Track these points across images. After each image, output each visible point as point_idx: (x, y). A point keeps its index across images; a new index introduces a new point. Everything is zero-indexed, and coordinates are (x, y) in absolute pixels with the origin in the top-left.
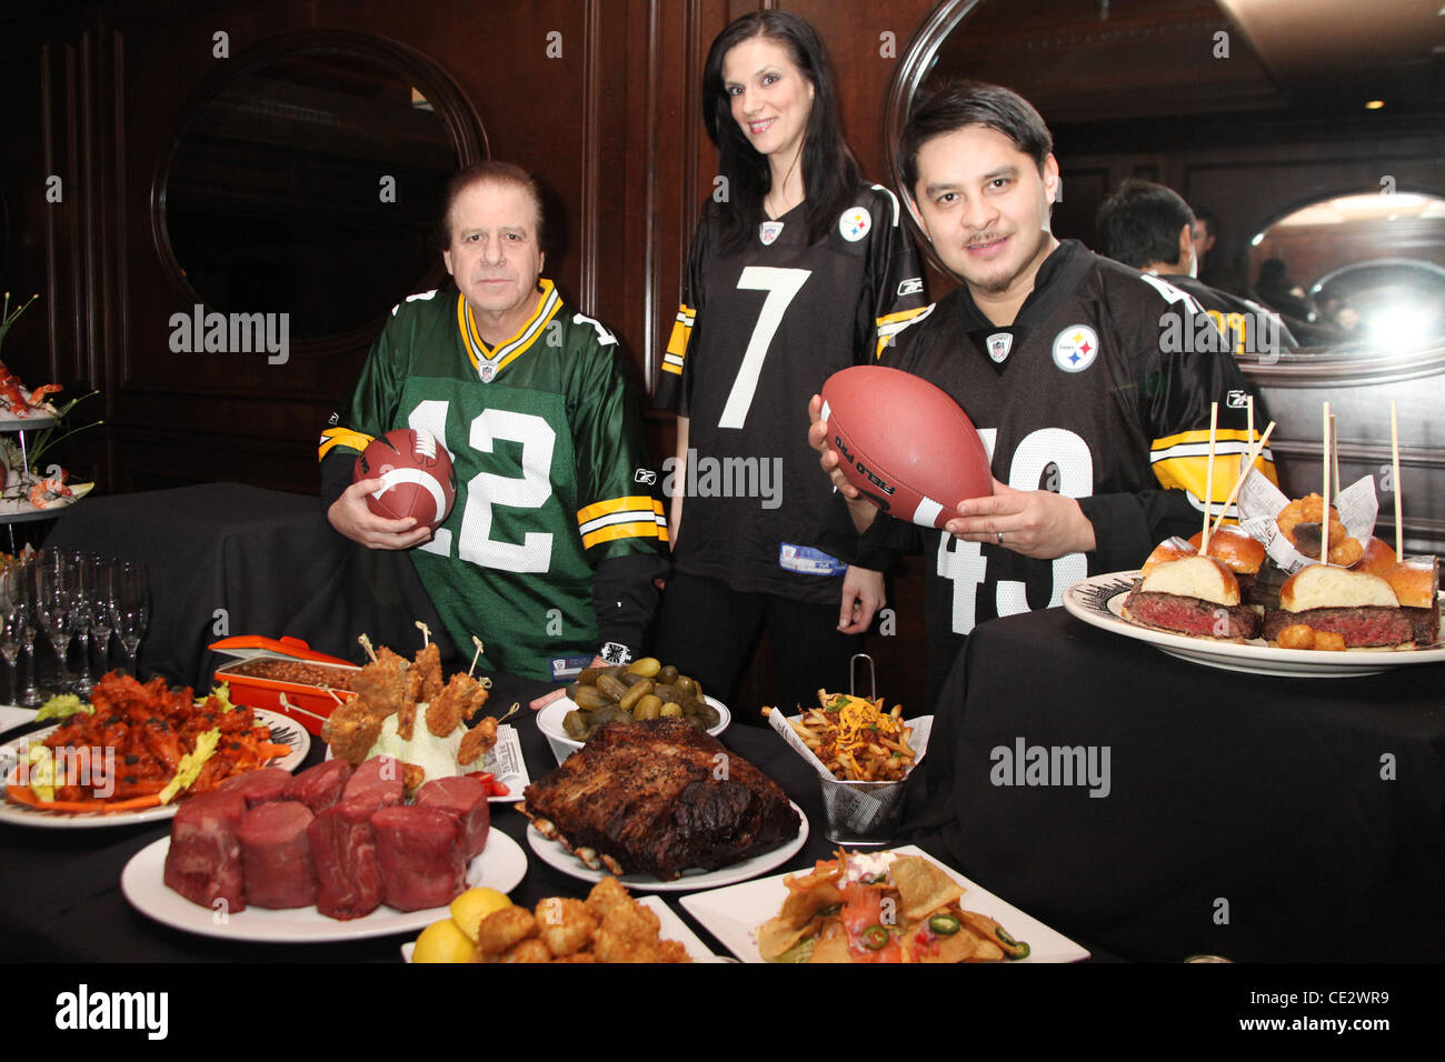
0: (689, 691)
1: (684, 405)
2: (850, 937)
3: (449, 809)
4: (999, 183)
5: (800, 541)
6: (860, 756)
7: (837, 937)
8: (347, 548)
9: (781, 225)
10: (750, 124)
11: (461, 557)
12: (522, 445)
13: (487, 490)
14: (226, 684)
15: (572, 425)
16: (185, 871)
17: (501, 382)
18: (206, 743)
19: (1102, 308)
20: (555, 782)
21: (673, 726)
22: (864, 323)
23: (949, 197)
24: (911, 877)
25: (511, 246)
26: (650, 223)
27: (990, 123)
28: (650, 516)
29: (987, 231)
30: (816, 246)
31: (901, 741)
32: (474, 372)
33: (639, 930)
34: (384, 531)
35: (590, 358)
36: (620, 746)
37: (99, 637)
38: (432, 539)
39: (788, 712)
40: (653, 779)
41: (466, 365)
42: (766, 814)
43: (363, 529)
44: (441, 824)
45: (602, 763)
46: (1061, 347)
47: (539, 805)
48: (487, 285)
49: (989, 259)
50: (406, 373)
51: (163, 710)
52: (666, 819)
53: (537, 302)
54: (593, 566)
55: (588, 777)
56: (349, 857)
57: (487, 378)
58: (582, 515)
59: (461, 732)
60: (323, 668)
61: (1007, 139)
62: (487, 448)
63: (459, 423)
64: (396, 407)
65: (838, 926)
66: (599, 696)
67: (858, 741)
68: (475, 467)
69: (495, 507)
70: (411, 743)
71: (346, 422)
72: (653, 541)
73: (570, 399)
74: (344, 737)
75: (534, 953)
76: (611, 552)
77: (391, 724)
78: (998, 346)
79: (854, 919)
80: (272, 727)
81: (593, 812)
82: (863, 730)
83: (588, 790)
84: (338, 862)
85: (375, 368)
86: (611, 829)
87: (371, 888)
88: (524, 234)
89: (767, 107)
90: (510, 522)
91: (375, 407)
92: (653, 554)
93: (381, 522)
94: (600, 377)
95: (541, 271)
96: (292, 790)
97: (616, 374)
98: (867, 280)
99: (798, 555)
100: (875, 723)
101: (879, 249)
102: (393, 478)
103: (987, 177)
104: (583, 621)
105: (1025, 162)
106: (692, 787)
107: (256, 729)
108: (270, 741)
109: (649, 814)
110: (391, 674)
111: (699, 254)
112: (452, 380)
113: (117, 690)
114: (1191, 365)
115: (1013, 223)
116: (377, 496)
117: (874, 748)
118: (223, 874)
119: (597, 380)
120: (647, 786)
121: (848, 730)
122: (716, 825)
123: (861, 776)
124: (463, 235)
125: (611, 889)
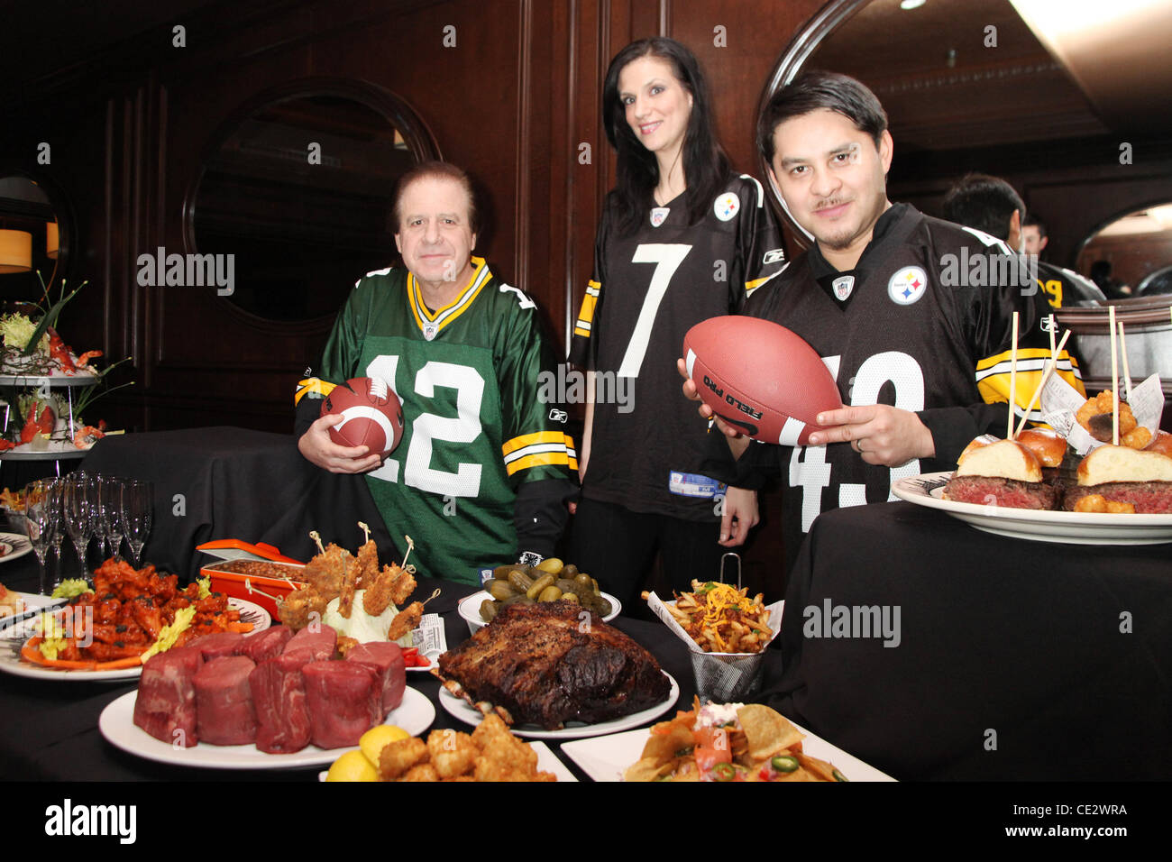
0: (586, 585)
1: (592, 360)
2: (701, 772)
3: (370, 665)
4: (842, 157)
5: (688, 469)
6: (724, 631)
7: (691, 773)
8: (314, 473)
9: (668, 210)
10: (641, 126)
11: (406, 484)
12: (457, 390)
13: (429, 427)
14: (208, 577)
15: (498, 374)
16: (150, 712)
17: (441, 339)
18: (184, 618)
19: (930, 252)
20: (464, 651)
21: (566, 606)
22: (736, 284)
23: (800, 169)
24: (756, 722)
25: (446, 228)
26: (570, 218)
27: (834, 108)
28: (562, 448)
29: (832, 197)
30: (696, 225)
31: (760, 620)
32: (420, 332)
33: (515, 758)
34: (343, 457)
35: (512, 319)
36: (518, 619)
37: (113, 542)
38: (382, 465)
39: (665, 597)
40: (543, 644)
41: (414, 328)
42: (639, 676)
43: (327, 455)
44: (360, 675)
45: (502, 633)
46: (895, 285)
47: (449, 668)
48: (428, 259)
49: (834, 220)
50: (365, 334)
51: (150, 590)
52: (552, 676)
53: (470, 275)
54: (515, 490)
55: (490, 645)
56: (282, 700)
57: (430, 337)
58: (506, 448)
59: (392, 613)
60: (287, 567)
61: (849, 121)
62: (429, 393)
63: (406, 374)
64: (357, 363)
65: (692, 765)
66: (510, 589)
67: (722, 619)
68: (419, 409)
69: (434, 442)
70: (349, 620)
71: (317, 373)
72: (565, 468)
73: (496, 353)
74: (293, 613)
75: (423, 774)
76: (530, 476)
77: (334, 605)
78: (842, 286)
79: (705, 758)
80: (242, 612)
81: (491, 670)
82: (727, 610)
83: (489, 654)
84: (273, 704)
85: (341, 330)
86: (503, 684)
87: (300, 729)
88: (458, 220)
89: (654, 112)
90: (447, 454)
91: (340, 362)
92: (563, 479)
93: (339, 449)
94: (520, 335)
95: (473, 248)
96: (241, 647)
97: (535, 331)
98: (737, 252)
99: (684, 480)
100: (737, 604)
101: (747, 225)
102: (351, 413)
103: (832, 153)
104: (508, 538)
105: (864, 140)
106: (576, 650)
107: (228, 612)
108: (239, 622)
109: (537, 672)
110: (336, 564)
111: (603, 237)
112: (402, 338)
113: (114, 573)
114: (1008, 295)
115: (853, 190)
116: (338, 428)
117: (736, 625)
118: (180, 714)
119: (519, 337)
120: (537, 650)
121: (713, 610)
122: (594, 683)
123: (724, 648)
124: (408, 220)
125: (492, 723)
